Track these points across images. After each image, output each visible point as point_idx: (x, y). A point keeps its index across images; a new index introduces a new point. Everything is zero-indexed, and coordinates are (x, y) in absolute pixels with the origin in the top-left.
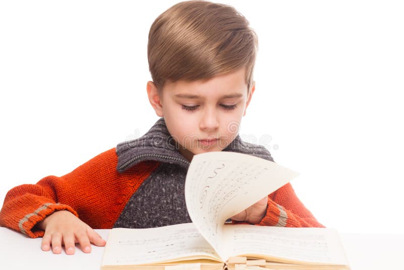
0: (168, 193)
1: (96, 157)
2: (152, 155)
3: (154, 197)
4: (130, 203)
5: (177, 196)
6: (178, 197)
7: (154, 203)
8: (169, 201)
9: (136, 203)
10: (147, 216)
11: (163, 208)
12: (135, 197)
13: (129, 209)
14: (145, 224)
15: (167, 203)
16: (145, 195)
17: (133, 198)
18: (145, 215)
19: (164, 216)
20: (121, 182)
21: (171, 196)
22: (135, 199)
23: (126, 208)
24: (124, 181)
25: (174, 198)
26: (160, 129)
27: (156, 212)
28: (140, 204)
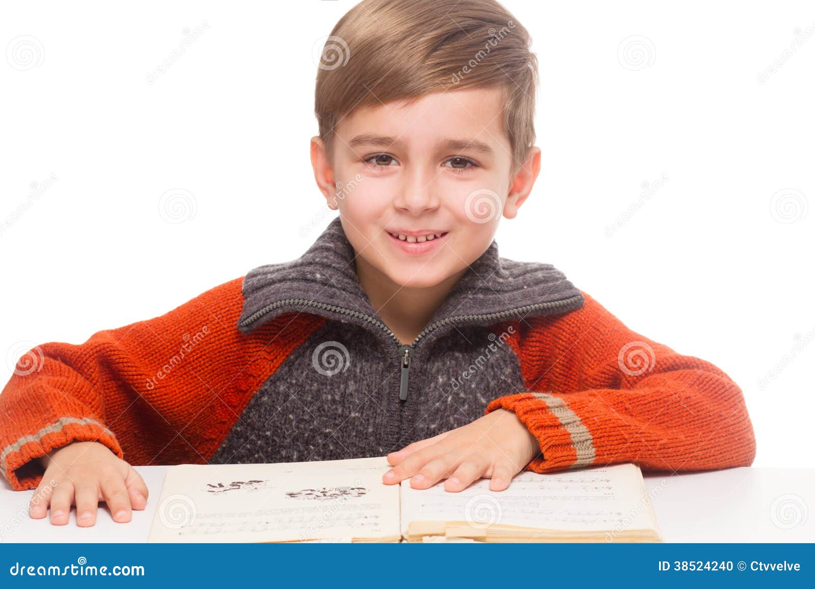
0: (338, 380)
1: (203, 294)
2: (306, 302)
3: (311, 386)
4: (262, 394)
5: (354, 388)
6: (357, 391)
7: (309, 399)
8: (337, 398)
9: (274, 396)
10: (294, 424)
11: (324, 410)
12: (273, 382)
13: (258, 405)
14: (288, 440)
15: (334, 401)
16: (294, 382)
17: (269, 383)
18: (291, 421)
19: (326, 427)
20: (249, 348)
21: (342, 386)
22: (272, 387)
23: (253, 401)
24: (256, 347)
25: (348, 392)
26: (332, 245)
27: (311, 417)
28: (281, 397)
